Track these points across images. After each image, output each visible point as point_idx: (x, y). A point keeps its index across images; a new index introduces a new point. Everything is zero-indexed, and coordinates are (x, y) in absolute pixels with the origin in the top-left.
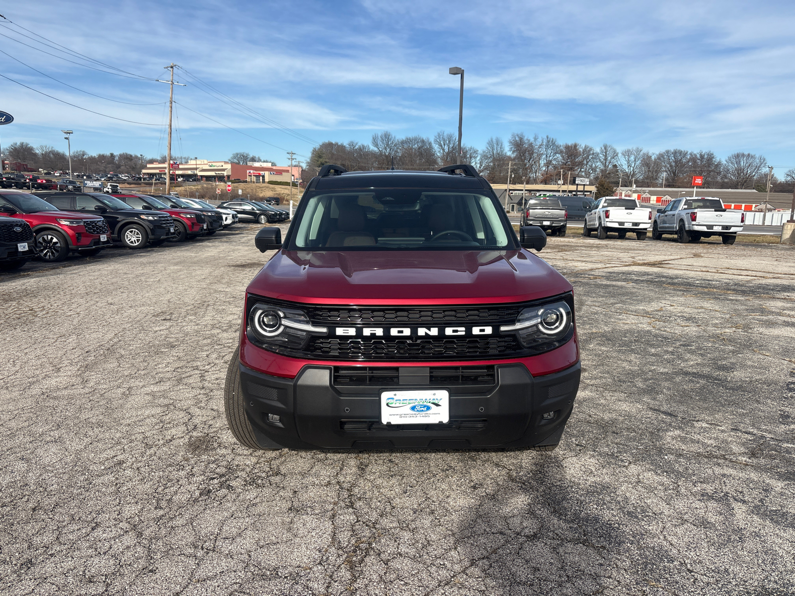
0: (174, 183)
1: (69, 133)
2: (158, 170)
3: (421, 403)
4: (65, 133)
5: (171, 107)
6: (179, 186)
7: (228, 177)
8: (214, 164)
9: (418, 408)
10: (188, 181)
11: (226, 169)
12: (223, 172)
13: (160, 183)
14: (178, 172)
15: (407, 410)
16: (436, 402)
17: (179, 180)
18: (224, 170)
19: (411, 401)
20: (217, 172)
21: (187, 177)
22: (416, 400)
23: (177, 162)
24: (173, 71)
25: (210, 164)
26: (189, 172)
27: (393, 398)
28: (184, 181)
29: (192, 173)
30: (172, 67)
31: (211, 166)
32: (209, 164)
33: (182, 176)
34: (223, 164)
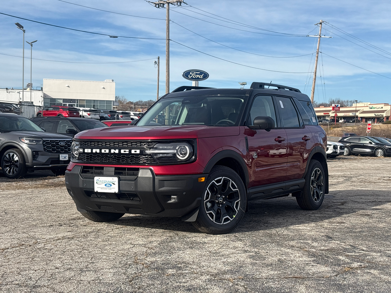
0: (334, 124)
1: (244, 84)
2: (323, 113)
3: (108, 183)
4: (241, 84)
5: (317, 57)
6: (339, 127)
7: (387, 118)
8: (374, 106)
9: (107, 185)
10: (348, 122)
11: (386, 111)
12: (382, 114)
13: (322, 124)
14: (339, 115)
15: (103, 185)
16: (114, 182)
17: (340, 121)
18: (383, 111)
19: (105, 182)
20: (376, 114)
21: (347, 119)
22: (107, 181)
23: (338, 105)
24: (321, 26)
25: (371, 106)
26: (351, 114)
27: (98, 180)
28: (345, 122)
29: (353, 115)
30: (321, 23)
31: (371, 108)
32: (369, 106)
33: (344, 118)
34: (383, 105)
